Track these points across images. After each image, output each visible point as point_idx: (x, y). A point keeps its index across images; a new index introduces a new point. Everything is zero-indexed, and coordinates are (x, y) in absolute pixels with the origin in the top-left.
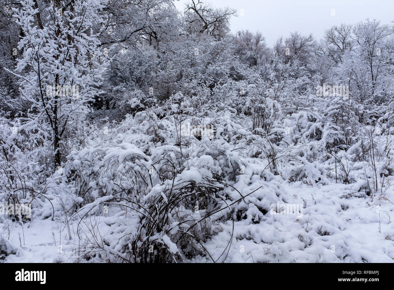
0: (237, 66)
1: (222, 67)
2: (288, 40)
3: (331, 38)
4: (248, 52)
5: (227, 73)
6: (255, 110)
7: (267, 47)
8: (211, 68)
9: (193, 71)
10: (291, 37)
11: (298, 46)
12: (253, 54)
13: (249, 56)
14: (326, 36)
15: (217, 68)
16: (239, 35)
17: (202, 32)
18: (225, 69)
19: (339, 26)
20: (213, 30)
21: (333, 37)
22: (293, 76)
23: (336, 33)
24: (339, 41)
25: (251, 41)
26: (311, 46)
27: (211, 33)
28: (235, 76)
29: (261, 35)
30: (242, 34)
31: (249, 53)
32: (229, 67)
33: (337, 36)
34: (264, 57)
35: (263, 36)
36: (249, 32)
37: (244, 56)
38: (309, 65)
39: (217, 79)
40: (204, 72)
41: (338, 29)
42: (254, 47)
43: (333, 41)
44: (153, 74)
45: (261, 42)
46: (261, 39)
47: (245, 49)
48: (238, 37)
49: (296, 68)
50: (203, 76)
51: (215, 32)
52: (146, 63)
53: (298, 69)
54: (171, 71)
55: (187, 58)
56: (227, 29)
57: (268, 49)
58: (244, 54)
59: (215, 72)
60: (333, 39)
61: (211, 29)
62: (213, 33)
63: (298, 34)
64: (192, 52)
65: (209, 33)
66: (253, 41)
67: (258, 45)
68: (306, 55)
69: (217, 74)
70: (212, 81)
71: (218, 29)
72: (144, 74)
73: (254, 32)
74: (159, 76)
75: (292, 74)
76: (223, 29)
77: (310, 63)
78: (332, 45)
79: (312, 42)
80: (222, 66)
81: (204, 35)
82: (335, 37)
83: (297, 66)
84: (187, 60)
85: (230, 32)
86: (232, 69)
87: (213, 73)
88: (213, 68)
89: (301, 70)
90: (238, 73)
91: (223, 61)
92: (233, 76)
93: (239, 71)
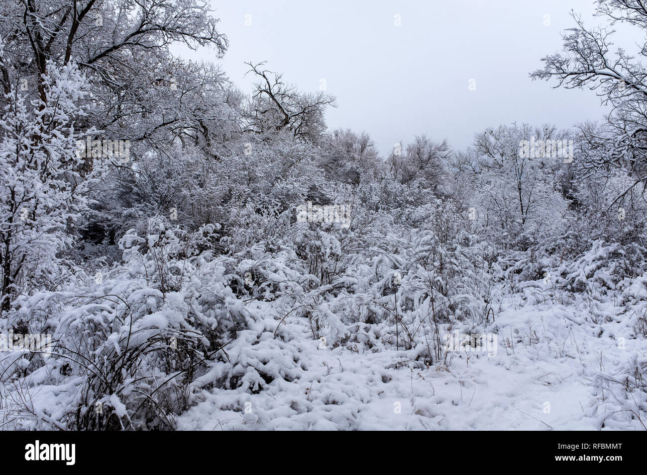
0: (322, 185)
1: (296, 185)
2: (411, 147)
3: (484, 147)
4: (347, 164)
5: (303, 195)
6: (311, 249)
7: (379, 156)
8: (279, 186)
9: (247, 190)
10: (416, 143)
11: (425, 157)
12: (354, 166)
13: (348, 168)
14: (476, 143)
15: (288, 186)
16: (337, 135)
17: (278, 128)
18: (301, 189)
19: (496, 128)
20: (300, 125)
21: (487, 144)
22: (411, 203)
23: (492, 140)
24: (496, 151)
25: (354, 147)
26: (444, 157)
27: (295, 130)
28: (317, 200)
29: (368, 138)
30: (339, 135)
31: (349, 165)
32: (309, 184)
33: (493, 144)
34: (371, 172)
35: (372, 139)
36: (352, 132)
37: (342, 170)
38: (442, 186)
39: (288, 203)
40: (267, 193)
41: (494, 132)
42: (356, 156)
43: (488, 151)
44: (185, 192)
45: (368, 149)
46: (368, 144)
47: (342, 158)
48: (334, 138)
49: (417, 191)
50: (266, 197)
51: (303, 129)
52: (179, 174)
53: (420, 192)
54: (213, 188)
55: (244, 169)
56: (322, 125)
57: (379, 160)
58: (341, 166)
59: (285, 191)
60: (487, 148)
61: (296, 125)
62: (299, 131)
63: (427, 138)
64: (250, 161)
65: (293, 130)
66: (357, 146)
67: (365, 152)
68: (437, 171)
69: (287, 195)
70: (277, 205)
71: (307, 125)
72: (172, 190)
73: (358, 132)
74: (194, 195)
75: (411, 199)
76: (315, 124)
77: (442, 184)
78: (485, 157)
79: (447, 152)
80: (295, 183)
81: (282, 133)
82: (490, 144)
83: (419, 187)
84: (242, 172)
85: (327, 130)
86: (313, 188)
87: (282, 195)
88: (282, 186)
89: (425, 194)
90: (323, 195)
91: (298, 175)
92: (315, 200)
93: (324, 192)
